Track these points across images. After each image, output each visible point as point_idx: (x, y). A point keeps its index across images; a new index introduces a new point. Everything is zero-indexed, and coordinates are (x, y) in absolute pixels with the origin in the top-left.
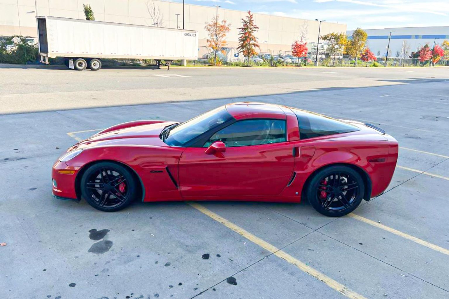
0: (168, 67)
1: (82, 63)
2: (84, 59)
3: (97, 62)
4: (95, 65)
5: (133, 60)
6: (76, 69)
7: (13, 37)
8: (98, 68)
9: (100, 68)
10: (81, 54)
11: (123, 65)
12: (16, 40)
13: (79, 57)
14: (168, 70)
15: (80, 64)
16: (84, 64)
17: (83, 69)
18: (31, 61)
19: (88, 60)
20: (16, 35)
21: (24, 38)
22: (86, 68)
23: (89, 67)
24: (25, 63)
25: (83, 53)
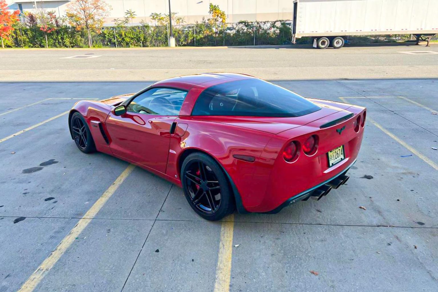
0: (428, 42)
1: (325, 42)
2: (327, 38)
3: (340, 41)
4: (338, 43)
5: (389, 36)
6: (318, 47)
7: (276, 21)
8: (340, 46)
9: (343, 46)
10: (326, 33)
11: (375, 43)
12: (278, 24)
13: (323, 36)
14: (426, 46)
15: (323, 43)
16: (327, 43)
17: (325, 47)
18: (287, 42)
19: (331, 39)
20: (278, 20)
21: (284, 22)
22: (328, 47)
23: (331, 46)
24: (282, 44)
25: (327, 32)
